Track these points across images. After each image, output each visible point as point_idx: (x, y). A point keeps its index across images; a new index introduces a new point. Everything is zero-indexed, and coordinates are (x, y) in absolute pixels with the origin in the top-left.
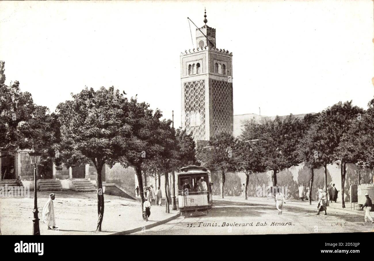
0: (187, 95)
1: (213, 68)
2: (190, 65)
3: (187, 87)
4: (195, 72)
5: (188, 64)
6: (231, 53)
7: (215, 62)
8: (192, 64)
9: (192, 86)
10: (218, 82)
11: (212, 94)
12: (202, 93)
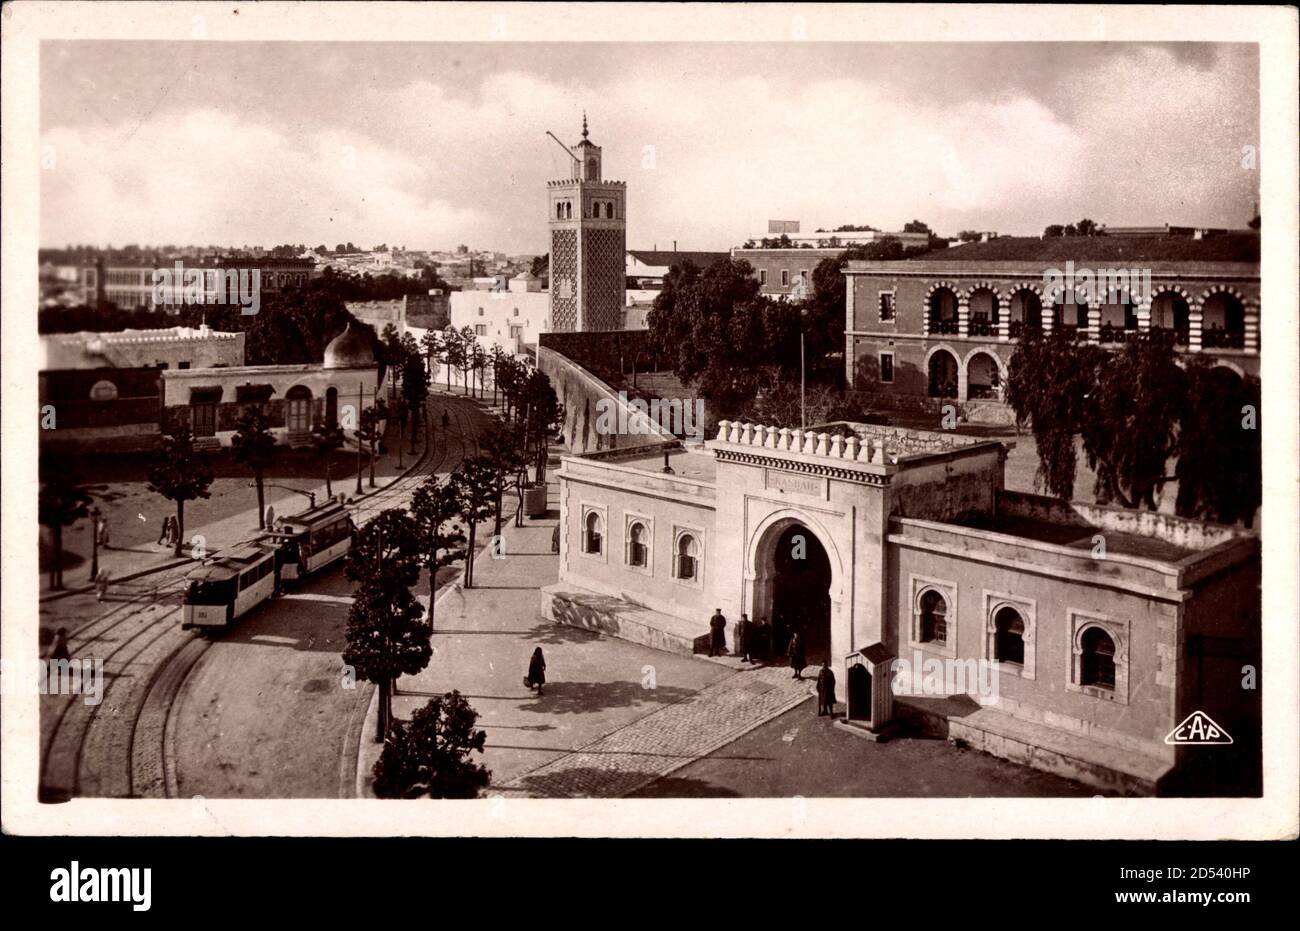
0: (556, 249)
1: (591, 210)
2: (559, 205)
3: (556, 236)
4: (565, 216)
5: (557, 201)
6: (624, 183)
7: (593, 200)
8: (561, 202)
9: (562, 235)
10: (598, 231)
11: (586, 252)
12: (573, 249)
